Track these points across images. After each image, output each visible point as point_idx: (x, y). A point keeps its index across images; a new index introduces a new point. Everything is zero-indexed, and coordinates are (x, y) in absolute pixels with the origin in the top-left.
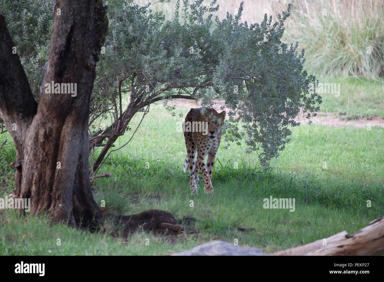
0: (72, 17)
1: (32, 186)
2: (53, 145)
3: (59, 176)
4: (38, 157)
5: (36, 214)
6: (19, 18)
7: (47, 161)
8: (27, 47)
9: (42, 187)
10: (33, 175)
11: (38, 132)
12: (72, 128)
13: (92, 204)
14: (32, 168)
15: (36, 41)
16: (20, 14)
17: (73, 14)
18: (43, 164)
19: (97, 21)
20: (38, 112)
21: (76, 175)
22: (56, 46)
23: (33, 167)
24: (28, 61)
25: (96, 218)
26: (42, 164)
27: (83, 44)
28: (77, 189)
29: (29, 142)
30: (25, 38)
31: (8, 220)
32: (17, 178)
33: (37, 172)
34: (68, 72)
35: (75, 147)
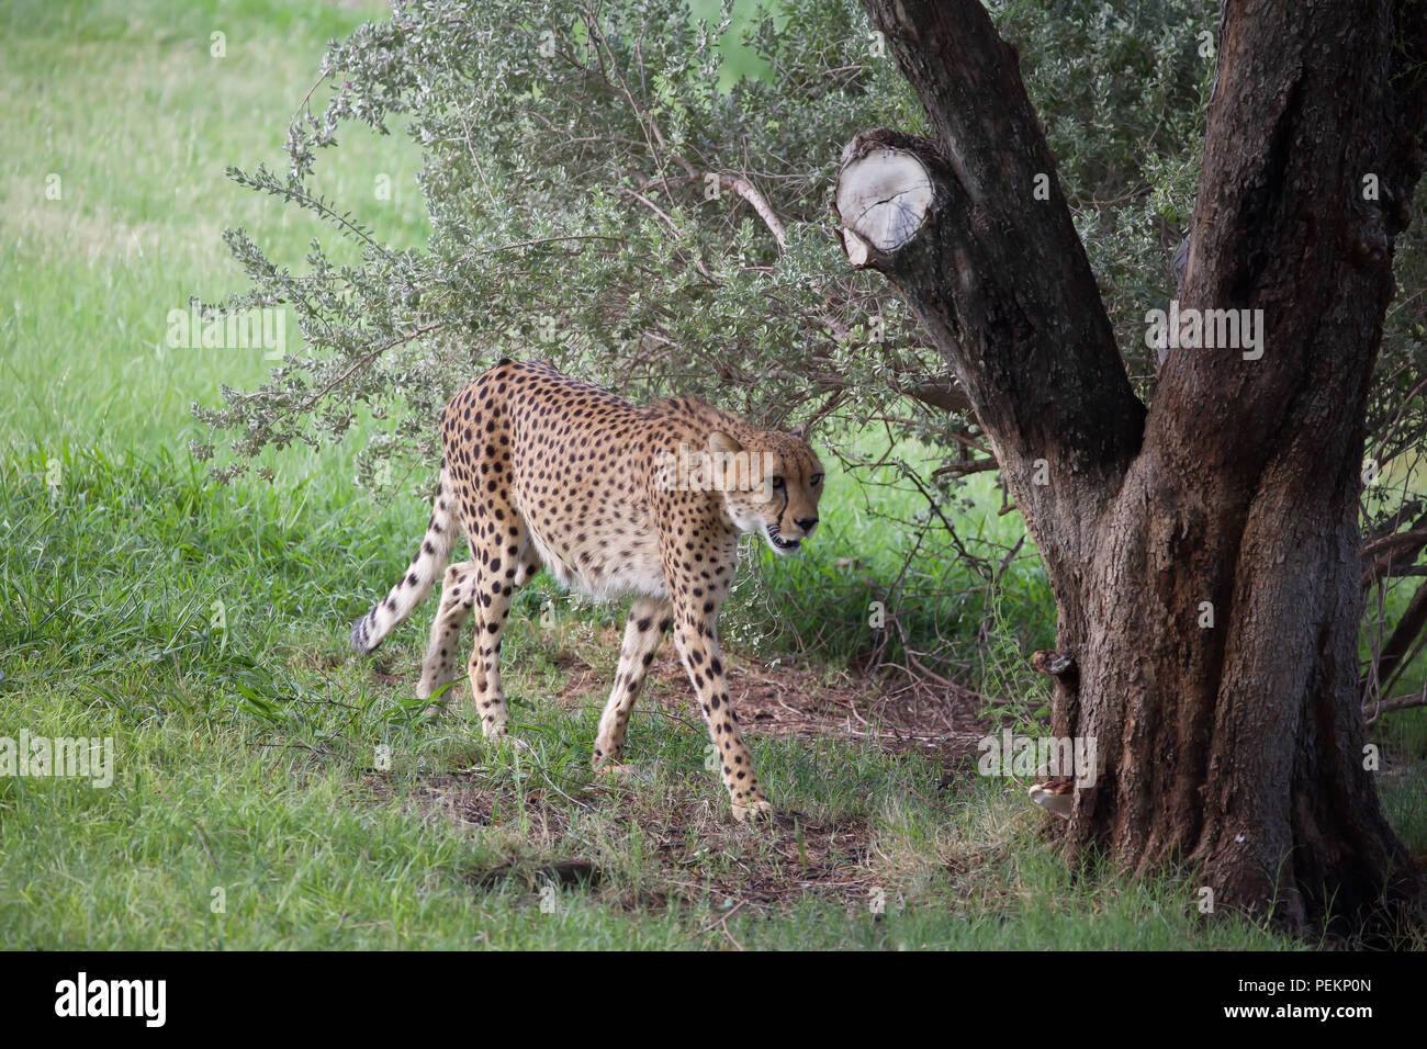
0: (1299, 47)
1: (1121, 754)
2: (1210, 585)
3: (1234, 713)
4: (1145, 636)
5: (1140, 873)
6: (1082, 43)
7: (1183, 650)
8: (1111, 162)
9: (1163, 759)
10: (1124, 707)
11: (1147, 529)
12: (1289, 512)
13: (1375, 836)
14: (1122, 677)
15: (1146, 139)
16: (1084, 25)
17: (1302, 34)
18: (1166, 662)
19: (1403, 59)
20: (1147, 445)
21: (1303, 712)
22: (1227, 169)
23: (1127, 677)
24: (1109, 223)
25: (1391, 895)
26: (1162, 664)
27: (1342, 160)
28: (1308, 771)
29: (1109, 570)
30: (1100, 126)
31: (1026, 894)
32: (1061, 719)
33: (1142, 698)
34: (1276, 278)
35: (1301, 594)
